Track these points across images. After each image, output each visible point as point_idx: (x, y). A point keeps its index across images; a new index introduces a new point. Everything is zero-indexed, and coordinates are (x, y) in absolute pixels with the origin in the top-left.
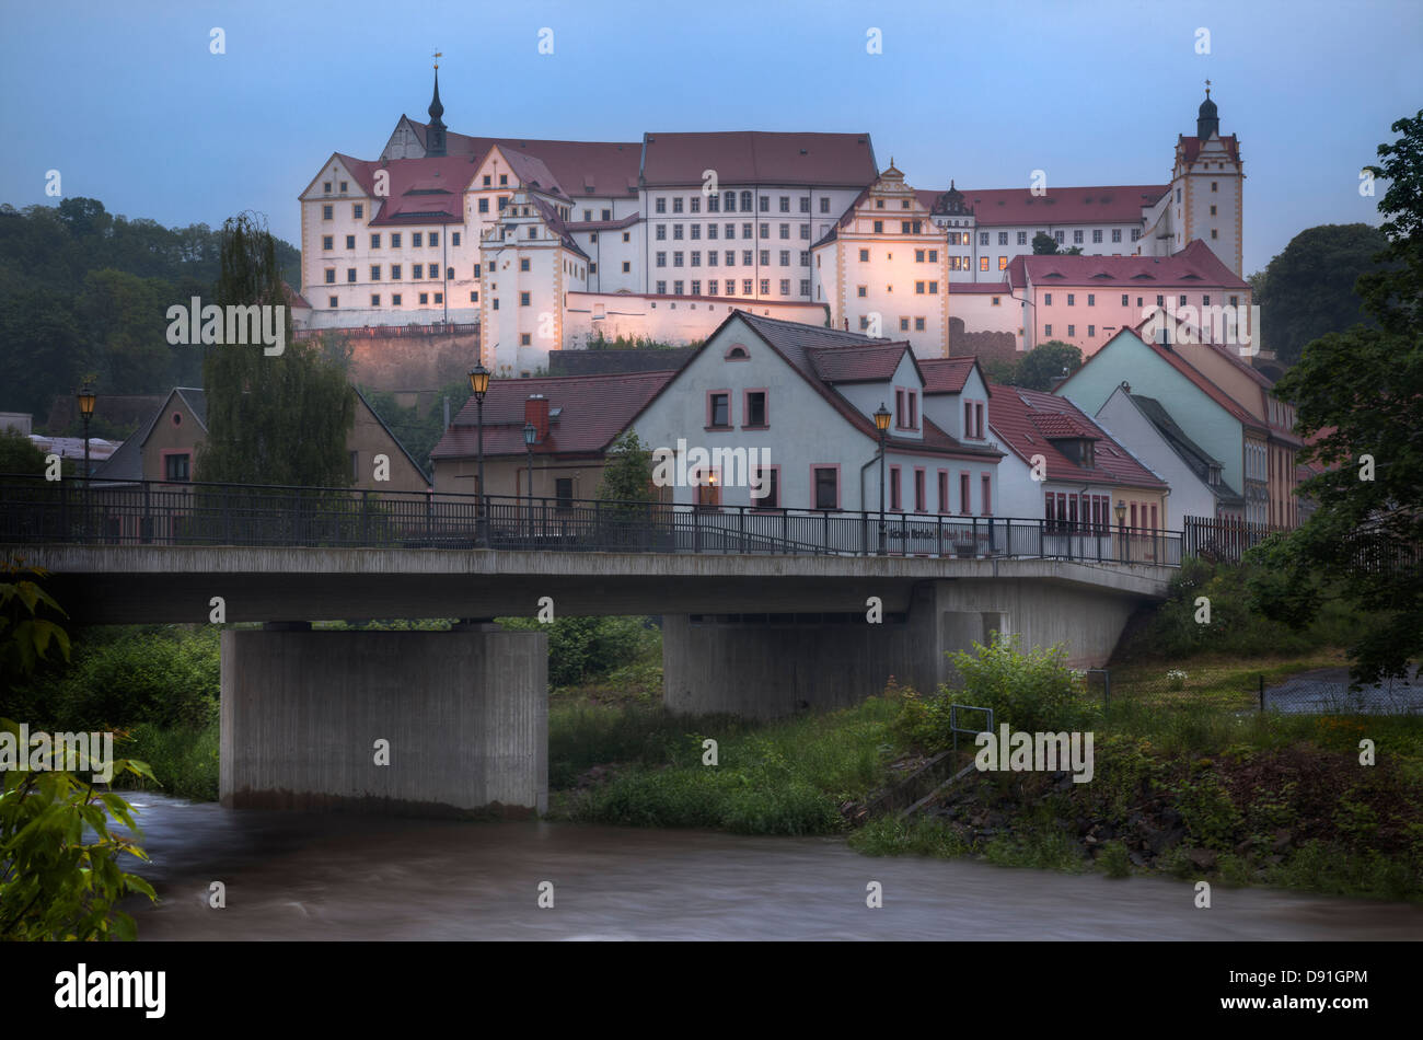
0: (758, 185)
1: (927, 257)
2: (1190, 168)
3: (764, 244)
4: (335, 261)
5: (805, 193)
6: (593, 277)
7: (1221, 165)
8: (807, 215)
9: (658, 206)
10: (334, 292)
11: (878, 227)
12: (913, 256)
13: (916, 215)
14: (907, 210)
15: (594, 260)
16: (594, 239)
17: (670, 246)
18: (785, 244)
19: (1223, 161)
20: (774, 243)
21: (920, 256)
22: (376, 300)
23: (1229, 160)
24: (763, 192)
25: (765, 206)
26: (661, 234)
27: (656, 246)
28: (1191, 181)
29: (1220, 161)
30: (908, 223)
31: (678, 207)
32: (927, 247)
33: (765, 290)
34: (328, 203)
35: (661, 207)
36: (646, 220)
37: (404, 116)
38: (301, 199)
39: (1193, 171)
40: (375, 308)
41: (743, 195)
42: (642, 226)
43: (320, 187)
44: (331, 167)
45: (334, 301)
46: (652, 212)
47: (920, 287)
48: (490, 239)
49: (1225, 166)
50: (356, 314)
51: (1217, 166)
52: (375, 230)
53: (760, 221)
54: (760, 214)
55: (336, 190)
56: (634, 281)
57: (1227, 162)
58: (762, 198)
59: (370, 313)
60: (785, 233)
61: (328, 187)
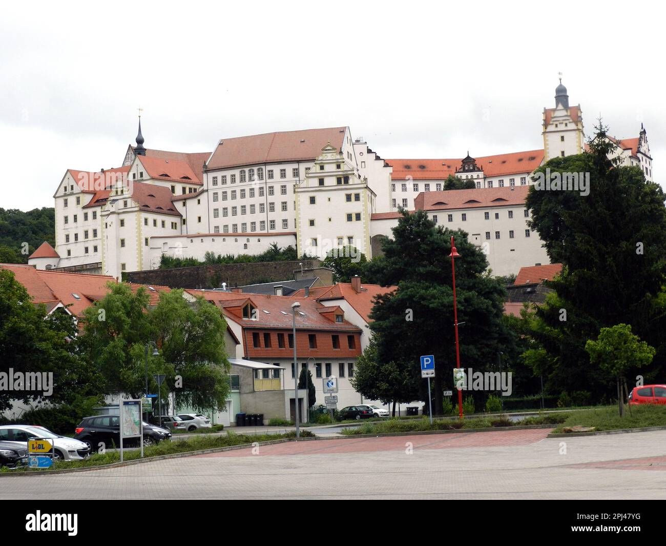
0: (265, 164)
1: (353, 198)
2: (546, 128)
3: (271, 199)
4: (69, 230)
5: (295, 166)
6: (184, 226)
7: (566, 125)
8: (297, 179)
9: (214, 181)
10: (69, 247)
11: (321, 182)
12: (344, 198)
13: (346, 173)
14: (339, 170)
15: (184, 217)
16: (184, 204)
17: (220, 204)
18: (284, 198)
19: (567, 122)
20: (277, 198)
21: (349, 198)
22: (87, 250)
23: (571, 121)
24: (269, 168)
25: (271, 175)
26: (216, 199)
27: (214, 205)
28: (547, 136)
29: (565, 122)
30: (340, 178)
31: (224, 182)
32: (353, 192)
33: (273, 227)
34: (66, 198)
35: (215, 183)
36: (207, 190)
37: (130, 145)
38: (54, 197)
39: (548, 130)
40: (87, 254)
41: (259, 170)
42: (205, 194)
43: (62, 189)
44: (67, 177)
45: (69, 253)
46: (211, 186)
47: (349, 217)
48: (106, 210)
49: (568, 125)
50: (78, 259)
51: (564, 125)
52: (86, 211)
53: (268, 185)
54: (268, 181)
55: (69, 190)
56: (203, 228)
57: (570, 122)
58: (269, 171)
59: (83, 258)
60: (284, 190)
61: (65, 188)
